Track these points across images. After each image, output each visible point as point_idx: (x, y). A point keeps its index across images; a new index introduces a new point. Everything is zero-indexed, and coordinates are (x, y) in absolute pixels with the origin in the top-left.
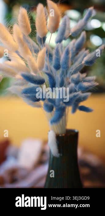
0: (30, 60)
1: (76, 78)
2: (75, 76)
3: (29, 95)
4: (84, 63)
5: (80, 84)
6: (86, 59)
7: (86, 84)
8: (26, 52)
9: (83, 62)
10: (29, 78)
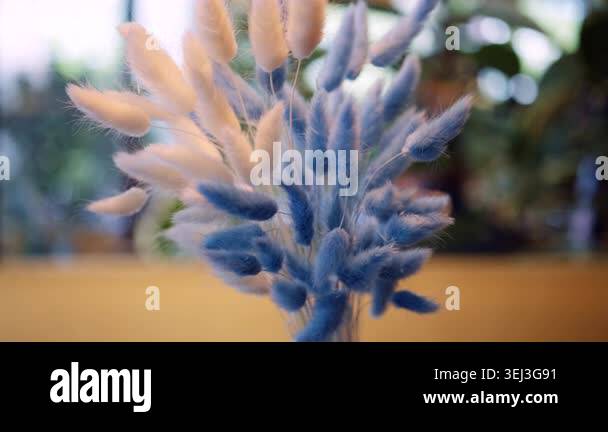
0: (232, 142)
1: (383, 202)
2: (378, 195)
3: (223, 252)
4: (407, 153)
5: (394, 219)
6: (413, 139)
7: (413, 221)
8: (220, 116)
9: (405, 150)
10: (222, 200)
